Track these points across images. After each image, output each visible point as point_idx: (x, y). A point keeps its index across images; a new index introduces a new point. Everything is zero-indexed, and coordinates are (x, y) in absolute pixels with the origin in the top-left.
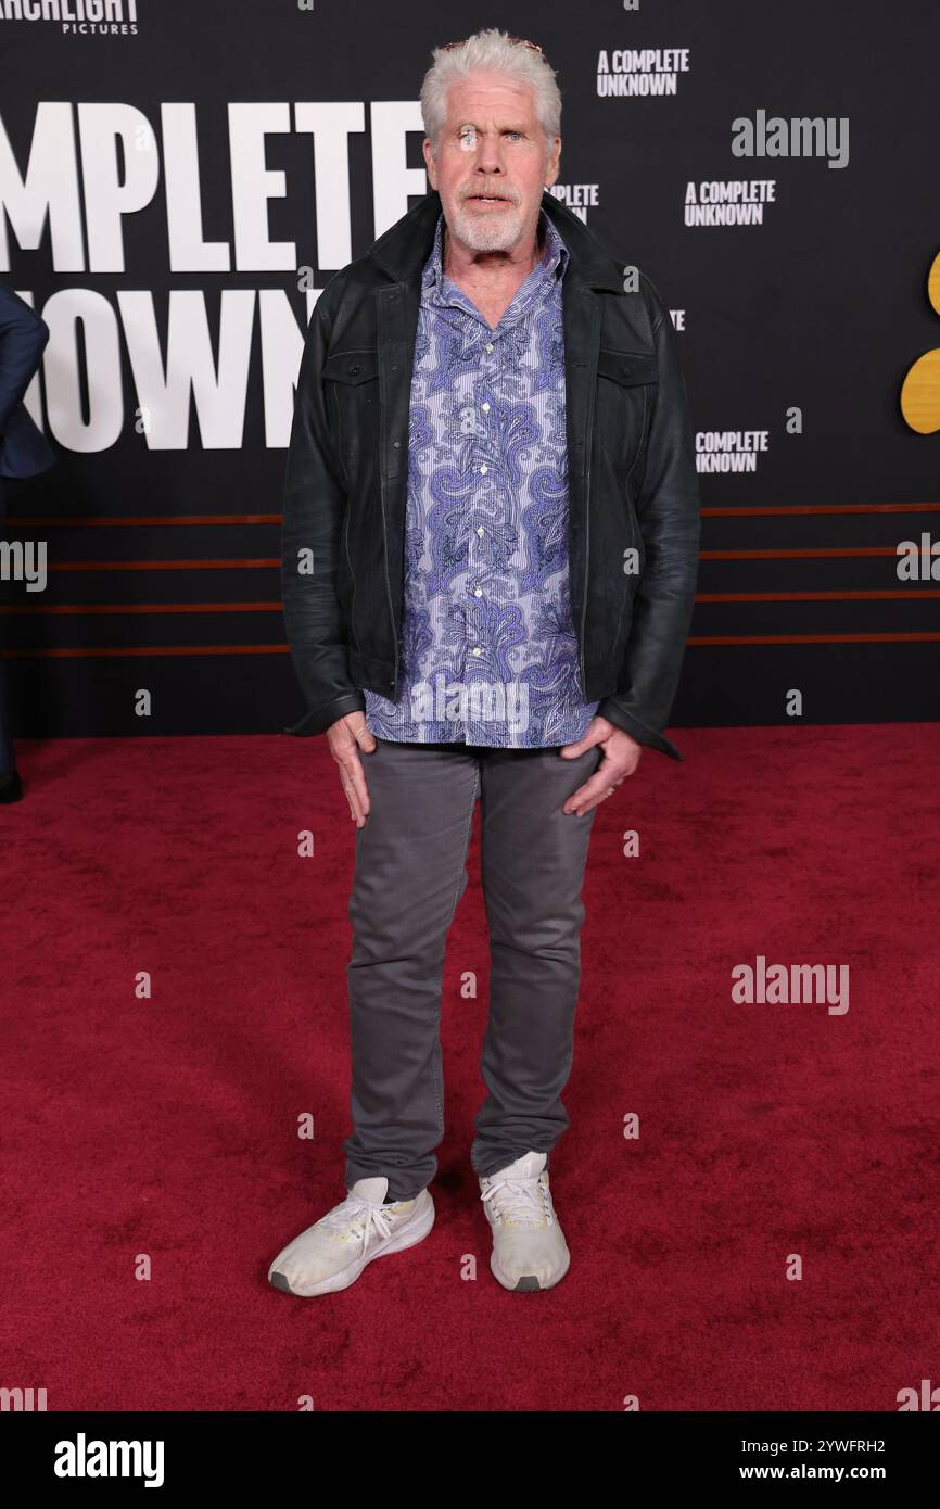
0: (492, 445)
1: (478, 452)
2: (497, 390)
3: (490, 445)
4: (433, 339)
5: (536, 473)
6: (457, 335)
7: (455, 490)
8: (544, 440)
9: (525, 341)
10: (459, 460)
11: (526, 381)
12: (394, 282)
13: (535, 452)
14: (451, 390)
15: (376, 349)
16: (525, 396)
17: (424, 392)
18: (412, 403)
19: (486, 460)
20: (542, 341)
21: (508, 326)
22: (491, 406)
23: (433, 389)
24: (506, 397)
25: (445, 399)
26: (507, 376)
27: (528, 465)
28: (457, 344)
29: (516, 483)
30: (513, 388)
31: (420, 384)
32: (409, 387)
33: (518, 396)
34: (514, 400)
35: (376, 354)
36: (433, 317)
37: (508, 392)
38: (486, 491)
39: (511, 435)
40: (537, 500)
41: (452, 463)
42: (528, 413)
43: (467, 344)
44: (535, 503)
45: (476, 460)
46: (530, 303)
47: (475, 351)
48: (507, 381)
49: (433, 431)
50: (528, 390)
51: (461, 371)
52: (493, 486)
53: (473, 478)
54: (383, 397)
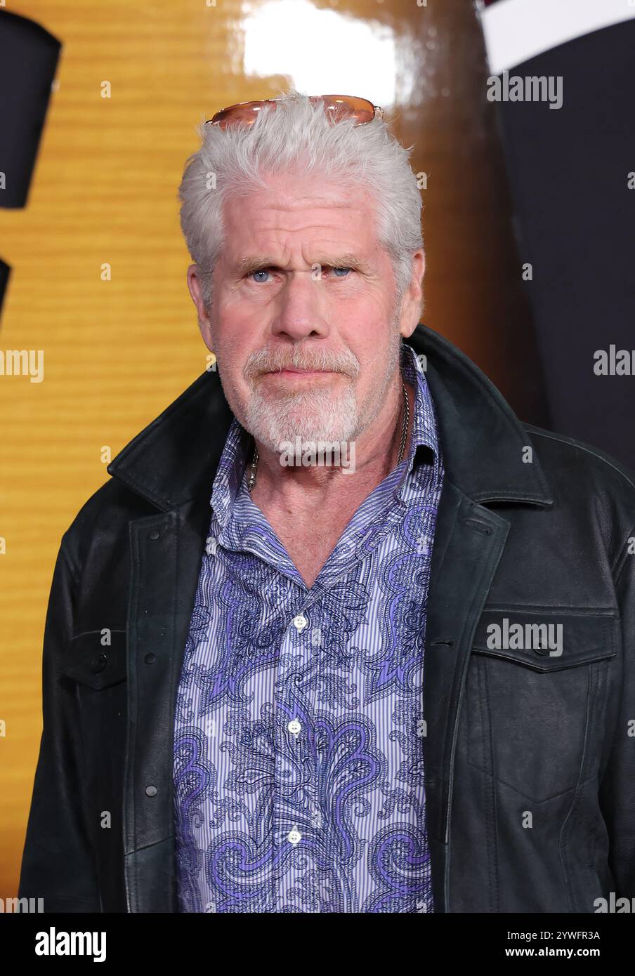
0: (306, 794)
1: (281, 807)
2: (312, 696)
3: (301, 794)
4: (216, 612)
5: (380, 838)
6: (249, 604)
7: (250, 873)
8: (391, 778)
9: (361, 608)
10: (254, 822)
11: (357, 677)
12: (159, 512)
13: (376, 798)
14: (240, 700)
15: (124, 627)
16: (356, 703)
17: (195, 707)
18: (178, 726)
19: (297, 819)
20: (389, 601)
21: (329, 582)
22: (303, 725)
23: (210, 701)
24: (326, 707)
25: (230, 717)
26: (327, 671)
27: (366, 827)
28: (249, 620)
29: (348, 858)
30: (336, 690)
31: (191, 692)
32: (175, 699)
33: (344, 704)
34: (339, 712)
35: (125, 634)
36: (219, 572)
37: (328, 698)
38: (301, 874)
39: (335, 774)
40: (385, 884)
41: (242, 826)
42: (361, 732)
43: (266, 618)
44: (383, 889)
45: (279, 822)
46: (369, 541)
47: (278, 629)
48: (328, 678)
49: (210, 773)
50: (361, 694)
51: (254, 667)
52: (312, 865)
53: (277, 853)
54: (133, 713)
